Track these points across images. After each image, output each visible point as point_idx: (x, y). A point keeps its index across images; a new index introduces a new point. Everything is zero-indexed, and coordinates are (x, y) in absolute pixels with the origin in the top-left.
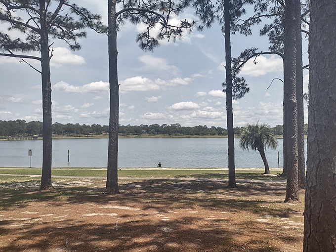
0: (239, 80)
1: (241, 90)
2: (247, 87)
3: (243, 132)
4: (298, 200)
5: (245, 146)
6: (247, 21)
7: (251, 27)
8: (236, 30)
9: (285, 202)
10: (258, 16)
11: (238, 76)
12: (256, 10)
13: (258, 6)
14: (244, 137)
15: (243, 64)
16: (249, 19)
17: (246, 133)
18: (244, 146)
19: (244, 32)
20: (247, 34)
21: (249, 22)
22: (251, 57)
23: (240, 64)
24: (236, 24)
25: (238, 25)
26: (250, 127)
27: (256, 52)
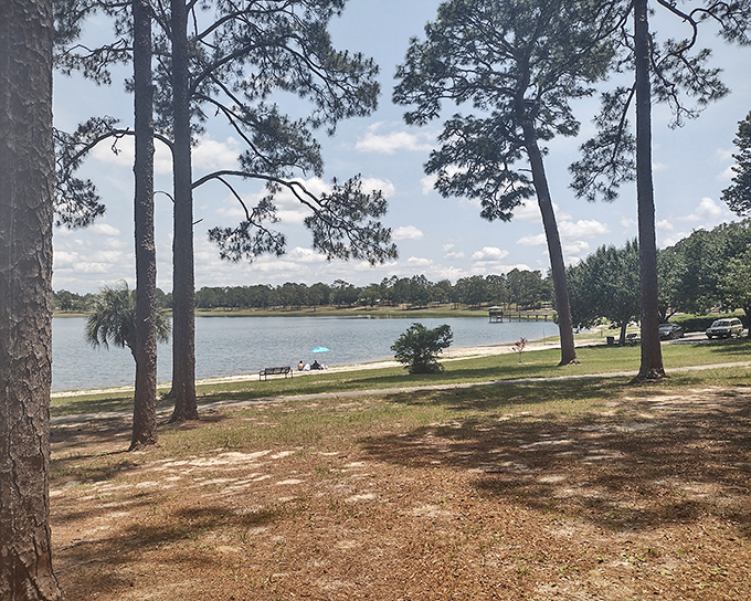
0: (79, 185)
1: (85, 209)
2: (100, 202)
3: (95, 305)
4: (153, 442)
5: (100, 339)
6: (98, 52)
7: (110, 67)
8: (72, 67)
9: (130, 450)
10: (123, 47)
11: (76, 175)
12: (119, 32)
13: (125, 24)
14: (95, 318)
15: (86, 149)
16: (103, 49)
17: (101, 308)
18: (95, 337)
19: (94, 74)
20: (101, 81)
21: (104, 54)
22: (103, 138)
23: (79, 148)
24: (73, 53)
25: (77, 56)
26: (110, 294)
27: (115, 127)
